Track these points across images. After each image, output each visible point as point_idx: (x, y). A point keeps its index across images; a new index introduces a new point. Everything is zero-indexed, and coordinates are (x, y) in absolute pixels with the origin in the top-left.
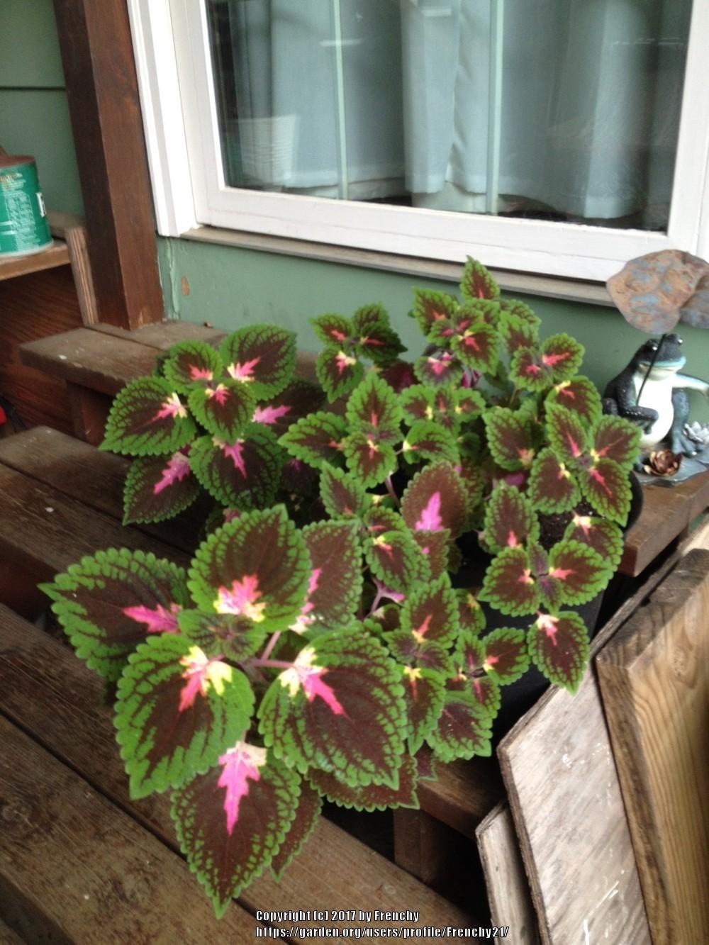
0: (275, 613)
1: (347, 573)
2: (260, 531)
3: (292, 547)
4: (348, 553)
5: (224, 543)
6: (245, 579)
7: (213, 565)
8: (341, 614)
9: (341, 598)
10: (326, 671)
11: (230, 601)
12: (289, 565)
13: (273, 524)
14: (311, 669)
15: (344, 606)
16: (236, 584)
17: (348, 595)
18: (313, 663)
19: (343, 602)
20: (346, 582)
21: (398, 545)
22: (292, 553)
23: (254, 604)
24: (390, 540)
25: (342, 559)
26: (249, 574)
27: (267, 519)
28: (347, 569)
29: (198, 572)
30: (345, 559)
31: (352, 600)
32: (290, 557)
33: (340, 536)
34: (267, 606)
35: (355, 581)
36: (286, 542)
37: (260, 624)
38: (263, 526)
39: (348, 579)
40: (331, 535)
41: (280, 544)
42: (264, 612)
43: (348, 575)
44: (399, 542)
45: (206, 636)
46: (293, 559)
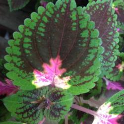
0: (78, 82)
1: (110, 32)
2: (56, 21)
3: (84, 29)
4: (110, 20)
5: (28, 37)
6: (51, 61)
7: (23, 56)
8: (109, 57)
9: (108, 47)
10: (120, 116)
11: (43, 77)
12: (84, 45)
13: (66, 13)
14: (111, 116)
15: (110, 52)
16: (45, 66)
17: (112, 45)
18: (111, 113)
19: (110, 50)
20: (110, 38)
21: (121, 7)
22: (85, 34)
23: (61, 77)
24: (116, 6)
25: (107, 24)
26: (54, 57)
27: (60, 9)
28: (110, 30)
29: (12, 64)
30: (108, 23)
31: (115, 48)
32: (84, 38)
33: (104, 9)
34: (71, 78)
35: (115, 36)
36: (78, 26)
37: (68, 90)
38: (58, 16)
39: (111, 35)
40: (99, 10)
41: (74, 29)
42: (69, 82)
43: (111, 33)
44: (121, 6)
45: (31, 109)
46: (86, 40)
